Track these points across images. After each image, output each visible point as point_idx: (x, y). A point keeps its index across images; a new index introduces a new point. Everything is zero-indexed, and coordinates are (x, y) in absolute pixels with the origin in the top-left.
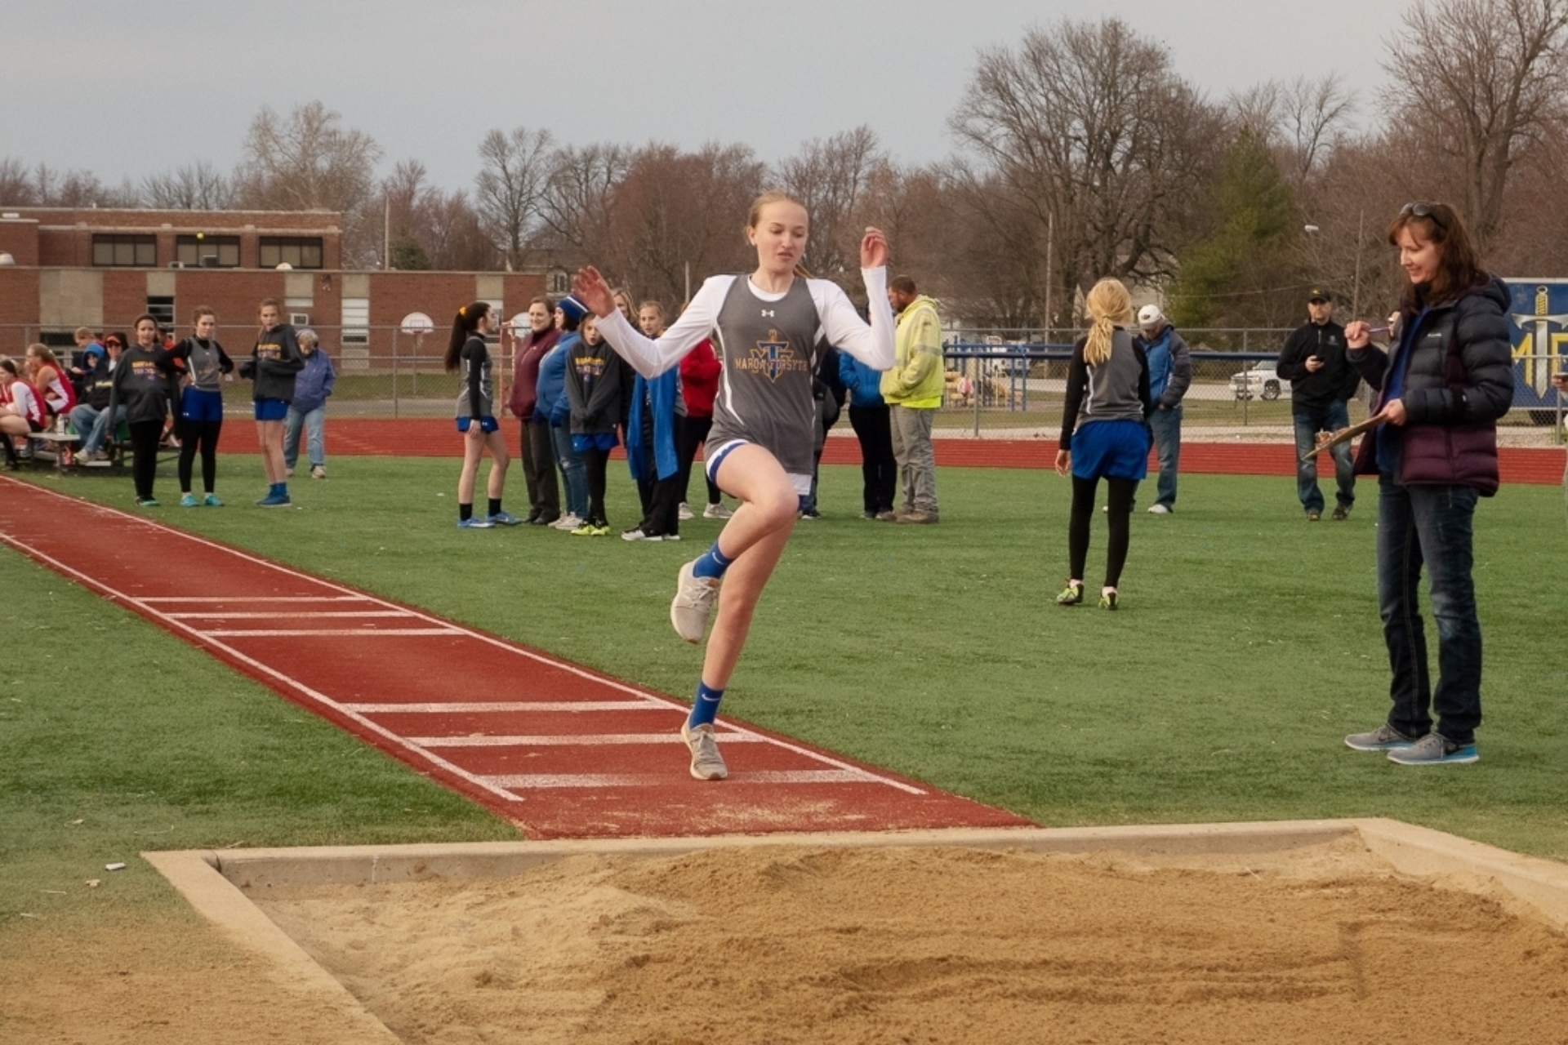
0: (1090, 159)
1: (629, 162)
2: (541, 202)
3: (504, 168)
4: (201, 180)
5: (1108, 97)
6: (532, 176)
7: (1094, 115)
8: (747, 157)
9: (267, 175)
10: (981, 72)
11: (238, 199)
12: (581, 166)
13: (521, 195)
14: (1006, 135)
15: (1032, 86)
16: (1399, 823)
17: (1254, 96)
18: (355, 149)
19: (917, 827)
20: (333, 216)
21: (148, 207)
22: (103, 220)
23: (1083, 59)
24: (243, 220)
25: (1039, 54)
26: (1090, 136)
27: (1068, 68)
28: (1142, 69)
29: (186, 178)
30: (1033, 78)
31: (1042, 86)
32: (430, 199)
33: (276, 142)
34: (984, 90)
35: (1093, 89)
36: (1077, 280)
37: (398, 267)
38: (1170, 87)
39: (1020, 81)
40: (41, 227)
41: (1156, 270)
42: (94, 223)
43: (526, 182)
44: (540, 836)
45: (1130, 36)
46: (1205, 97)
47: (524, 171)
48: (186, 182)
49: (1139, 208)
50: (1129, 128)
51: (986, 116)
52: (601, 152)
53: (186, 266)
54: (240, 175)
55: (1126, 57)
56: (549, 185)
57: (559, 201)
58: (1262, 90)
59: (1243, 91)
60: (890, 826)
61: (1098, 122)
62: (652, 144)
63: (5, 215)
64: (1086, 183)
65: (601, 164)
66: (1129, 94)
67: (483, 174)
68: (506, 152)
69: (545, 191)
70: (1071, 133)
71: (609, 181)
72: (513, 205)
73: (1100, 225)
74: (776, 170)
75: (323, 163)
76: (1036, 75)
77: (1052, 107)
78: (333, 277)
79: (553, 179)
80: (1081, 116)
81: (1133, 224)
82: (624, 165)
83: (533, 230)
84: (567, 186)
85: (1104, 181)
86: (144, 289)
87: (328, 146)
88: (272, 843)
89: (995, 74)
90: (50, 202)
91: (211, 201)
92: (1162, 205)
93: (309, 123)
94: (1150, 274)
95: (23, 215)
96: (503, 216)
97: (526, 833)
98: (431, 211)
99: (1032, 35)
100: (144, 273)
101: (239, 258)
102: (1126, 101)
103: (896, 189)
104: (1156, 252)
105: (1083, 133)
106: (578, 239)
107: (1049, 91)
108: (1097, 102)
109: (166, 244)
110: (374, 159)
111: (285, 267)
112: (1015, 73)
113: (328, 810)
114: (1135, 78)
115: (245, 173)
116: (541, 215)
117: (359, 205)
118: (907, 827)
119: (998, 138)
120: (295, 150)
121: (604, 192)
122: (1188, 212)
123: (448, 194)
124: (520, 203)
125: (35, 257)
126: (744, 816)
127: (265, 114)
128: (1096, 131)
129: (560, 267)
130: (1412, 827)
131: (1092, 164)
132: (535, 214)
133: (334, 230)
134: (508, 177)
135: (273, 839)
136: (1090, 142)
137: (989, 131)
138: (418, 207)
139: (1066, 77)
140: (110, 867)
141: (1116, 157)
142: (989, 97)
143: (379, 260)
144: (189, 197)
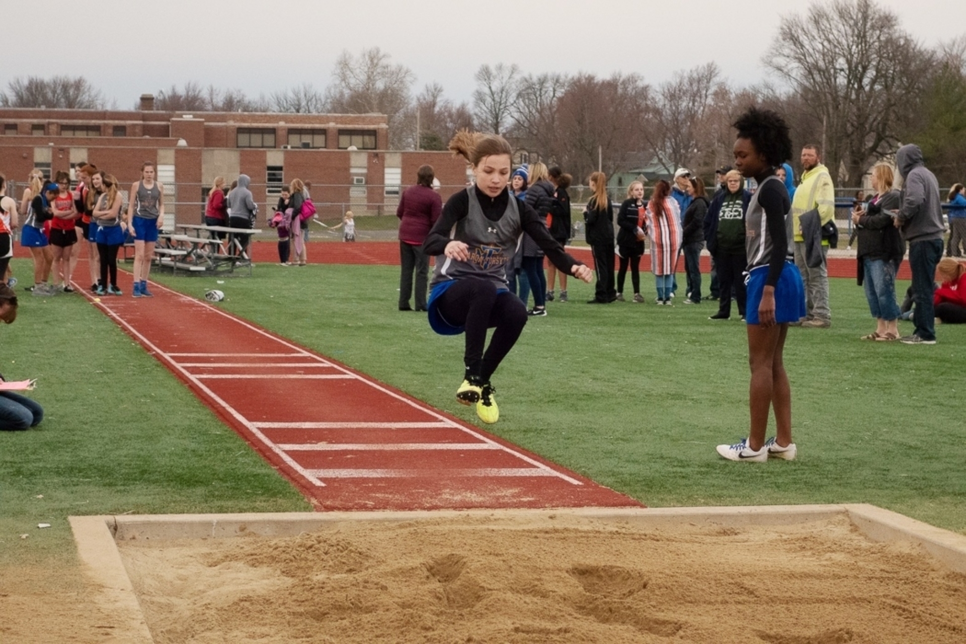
0: (849, 82)
1: (566, 84)
2: (512, 109)
3: (490, 88)
4: (305, 95)
5: (861, 43)
6: (507, 92)
7: (852, 56)
8: (639, 81)
9: (347, 92)
10: (782, 29)
11: (329, 107)
12: (537, 86)
13: (500, 105)
14: (798, 67)
15: (813, 37)
16: (875, 508)
17: (954, 44)
18: (399, 76)
19: (564, 506)
20: (382, 117)
21: (274, 111)
22: (243, 120)
23: (846, 20)
24: (328, 120)
25: (818, 18)
26: (850, 68)
27: (836, 26)
28: (882, 27)
29: (297, 94)
30: (815, 32)
31: (820, 37)
32: (446, 107)
33: (352, 72)
34: (784, 39)
35: (851, 39)
36: (841, 157)
37: (425, 148)
38: (900, 37)
39: (806, 34)
40: (206, 124)
41: (890, 151)
42: (238, 121)
43: (504, 96)
44: (323, 509)
45: (875, 6)
46: (922, 44)
47: (502, 92)
48: (296, 96)
49: (880, 113)
50: (874, 63)
51: (785, 56)
52: (549, 78)
53: (292, 147)
54: (329, 92)
55: (872, 19)
56: (517, 98)
57: (524, 108)
58: (959, 40)
59: (947, 41)
60: (547, 505)
61: (855, 60)
62: (580, 74)
63: (184, 116)
64: (847, 97)
65: (549, 86)
66: (874, 42)
67: (477, 92)
68: (491, 78)
69: (515, 102)
70: (838, 66)
71: (554, 96)
72: (495, 110)
73: (855, 123)
74: (658, 89)
75: (380, 85)
76: (816, 31)
77: (826, 50)
78: (380, 155)
79: (519, 95)
80: (844, 56)
81: (875, 123)
82: (563, 86)
83: (508, 126)
84: (529, 99)
85: (858, 95)
86: (265, 161)
87: (383, 74)
88: (153, 512)
89: (790, 30)
90: (216, 109)
91: (312, 108)
92: (894, 112)
93: (372, 60)
94: (887, 154)
95: (195, 116)
96: (489, 117)
97: (315, 507)
98: (446, 114)
99: (814, 7)
100: (265, 152)
101: (326, 143)
102: (872, 46)
103: (730, 101)
104: (891, 140)
105: (846, 66)
106: (535, 132)
107: (824, 40)
108: (854, 47)
109: (281, 133)
110: (411, 82)
111: (353, 148)
112: (803, 29)
113: (200, 490)
114: (878, 32)
115: (332, 91)
116: (512, 117)
117: (402, 111)
118: (557, 506)
119: (792, 69)
120: (363, 77)
121: (551, 103)
122: (911, 116)
123: (456, 105)
124: (499, 110)
125: (203, 143)
126: (458, 498)
127: (345, 55)
128: (853, 65)
129: (523, 149)
130: (883, 510)
131: (851, 86)
132: (509, 116)
133: (384, 126)
134: (493, 94)
135: (154, 510)
136: (850, 72)
137: (787, 65)
138: (438, 112)
139: (835, 32)
140: (41, 525)
141: (866, 81)
142: (786, 44)
143: (412, 144)
144: (299, 105)
